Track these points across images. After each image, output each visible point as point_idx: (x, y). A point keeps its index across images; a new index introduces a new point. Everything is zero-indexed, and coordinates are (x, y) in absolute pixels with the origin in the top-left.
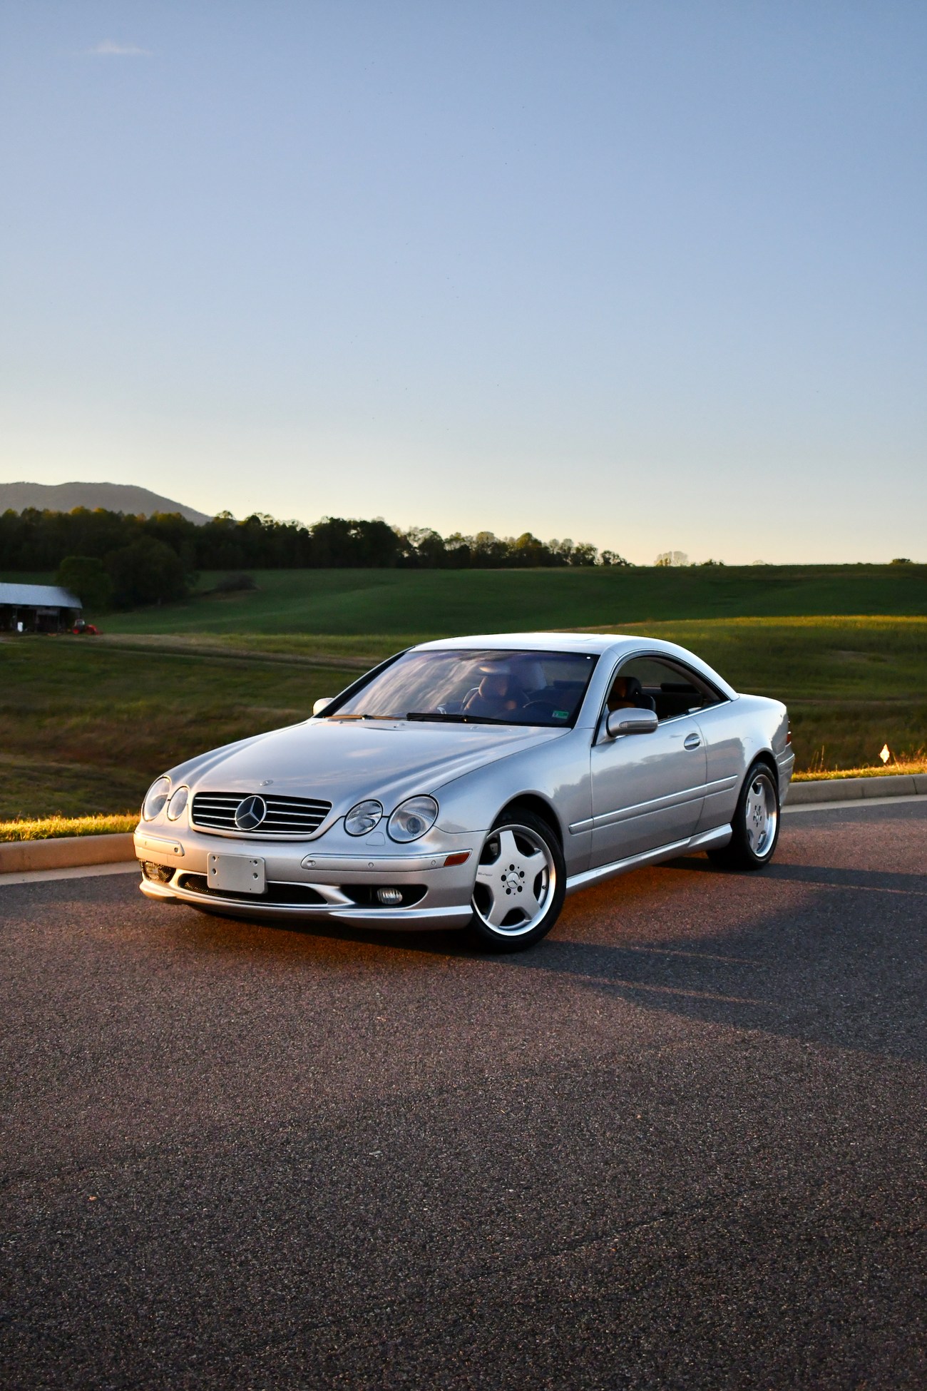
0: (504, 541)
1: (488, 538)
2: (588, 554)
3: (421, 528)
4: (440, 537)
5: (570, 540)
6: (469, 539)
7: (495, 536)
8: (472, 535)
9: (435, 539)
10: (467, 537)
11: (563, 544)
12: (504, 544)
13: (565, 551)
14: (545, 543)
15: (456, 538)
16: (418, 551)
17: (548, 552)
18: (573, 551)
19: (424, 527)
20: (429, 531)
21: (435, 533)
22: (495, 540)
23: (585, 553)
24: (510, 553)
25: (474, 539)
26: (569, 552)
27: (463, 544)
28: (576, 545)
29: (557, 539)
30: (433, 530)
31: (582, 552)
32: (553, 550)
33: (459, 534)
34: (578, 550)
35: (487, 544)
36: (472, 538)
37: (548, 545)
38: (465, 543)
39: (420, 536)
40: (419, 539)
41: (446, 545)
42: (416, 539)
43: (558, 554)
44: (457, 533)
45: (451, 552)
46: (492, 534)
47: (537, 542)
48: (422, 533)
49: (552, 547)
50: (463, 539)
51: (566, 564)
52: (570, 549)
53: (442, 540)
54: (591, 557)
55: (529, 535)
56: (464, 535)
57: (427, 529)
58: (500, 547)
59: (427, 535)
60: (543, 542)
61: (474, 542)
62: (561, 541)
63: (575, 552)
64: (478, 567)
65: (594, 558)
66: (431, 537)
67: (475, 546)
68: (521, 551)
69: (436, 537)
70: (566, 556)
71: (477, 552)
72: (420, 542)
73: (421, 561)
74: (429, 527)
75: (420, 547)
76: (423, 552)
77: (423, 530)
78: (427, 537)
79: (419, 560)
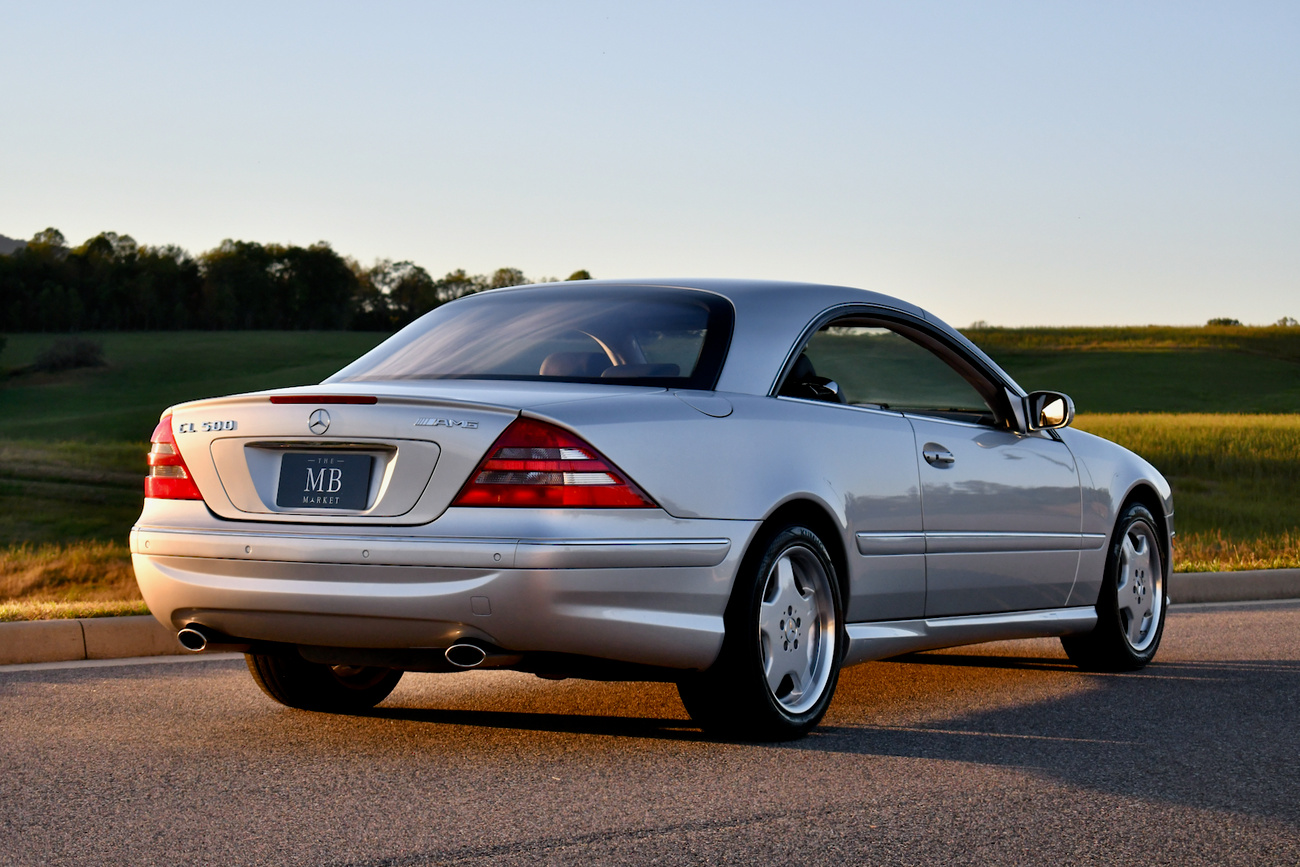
3: (396, 261)
4: (429, 277)
6: (480, 280)
8: (485, 274)
9: (420, 281)
10: (476, 278)
15: (458, 279)
16: (389, 301)
19: (402, 259)
20: (410, 267)
21: (420, 270)
30: (417, 264)
33: (461, 273)
39: (394, 275)
40: (392, 280)
41: (439, 290)
42: (388, 280)
44: (459, 271)
46: (520, 272)
48: (396, 270)
53: (432, 282)
56: (470, 274)
57: (406, 263)
59: (406, 271)
61: (487, 285)
66: (413, 276)
69: (421, 277)
72: (394, 285)
73: (397, 319)
74: (409, 260)
75: (394, 295)
76: (399, 304)
77: (399, 264)
78: (406, 277)
79: (391, 318)
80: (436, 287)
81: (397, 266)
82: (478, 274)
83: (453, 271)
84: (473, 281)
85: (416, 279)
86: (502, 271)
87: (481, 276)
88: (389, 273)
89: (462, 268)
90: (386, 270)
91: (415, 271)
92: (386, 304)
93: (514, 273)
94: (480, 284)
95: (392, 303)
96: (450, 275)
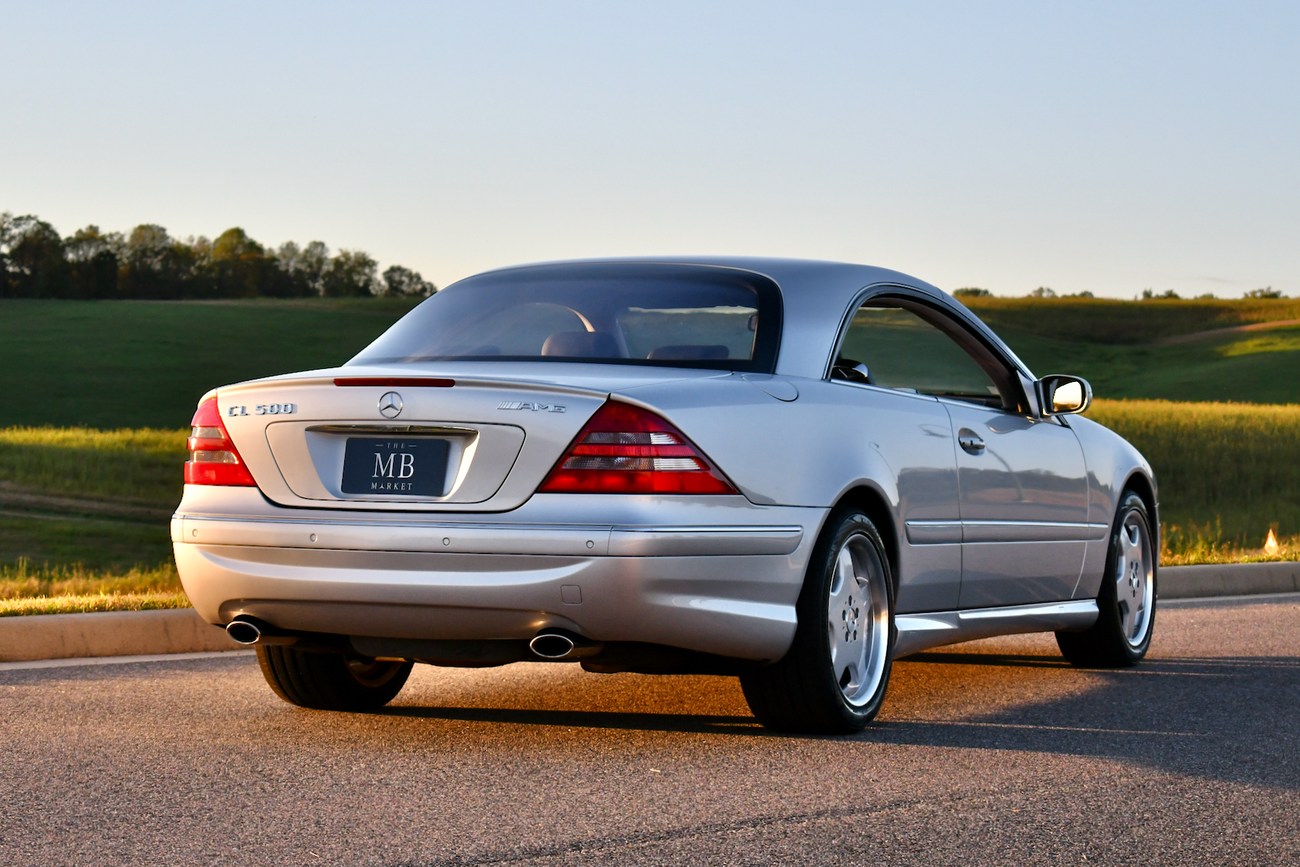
0: (188, 244)
1: (153, 238)
2: (359, 273)
3: (16, 215)
4: (56, 235)
5: (322, 245)
6: (116, 238)
7: (169, 233)
8: (122, 232)
9: (45, 238)
10: (111, 236)
11: (307, 251)
12: (188, 250)
13: (310, 266)
14: (271, 250)
15: (90, 236)
16: (8, 262)
17: (277, 267)
18: (328, 267)
19: (24, 214)
20: (33, 222)
21: (46, 226)
22: (170, 241)
23: (352, 270)
24: (200, 268)
25: (127, 239)
26: (320, 268)
27: (102, 248)
28: (333, 253)
29: (295, 241)
30: (42, 219)
31: (346, 267)
32: (288, 265)
33: (94, 230)
34: (337, 263)
35: (152, 250)
36: (122, 238)
37: (277, 250)
38: (109, 247)
39: (15, 231)
40: (12, 238)
41: (68, 249)
42: (7, 237)
43: (298, 271)
44: (91, 227)
45: (78, 265)
46: (163, 230)
47: (254, 247)
48: (17, 226)
49: (285, 257)
50: (103, 240)
51: (313, 293)
52: (321, 261)
53: (59, 241)
54: (364, 278)
55: (238, 233)
56: (104, 230)
57: (29, 218)
58: (180, 255)
59: (28, 227)
60: (266, 247)
61: (125, 245)
62: (303, 246)
63: (331, 268)
64: (134, 294)
65: (369, 281)
66: (38, 233)
67: (127, 253)
68: (222, 265)
69: (47, 233)
70: (314, 276)
71: (132, 264)
72: (13, 243)
73: (17, 283)
74: (33, 215)
75: (15, 255)
76: (20, 266)
77: (20, 219)
78: (28, 234)
79: (11, 281)
80: (64, 246)
81: (18, 221)
82: (113, 231)
83: (84, 227)
84: (108, 239)
85: (41, 236)
86: (142, 228)
87: (117, 233)
88: (8, 229)
89: (95, 224)
90: (5, 226)
91: (40, 227)
92: (5, 265)
93: (156, 230)
94: (116, 243)
95: (11, 264)
96: (80, 231)
